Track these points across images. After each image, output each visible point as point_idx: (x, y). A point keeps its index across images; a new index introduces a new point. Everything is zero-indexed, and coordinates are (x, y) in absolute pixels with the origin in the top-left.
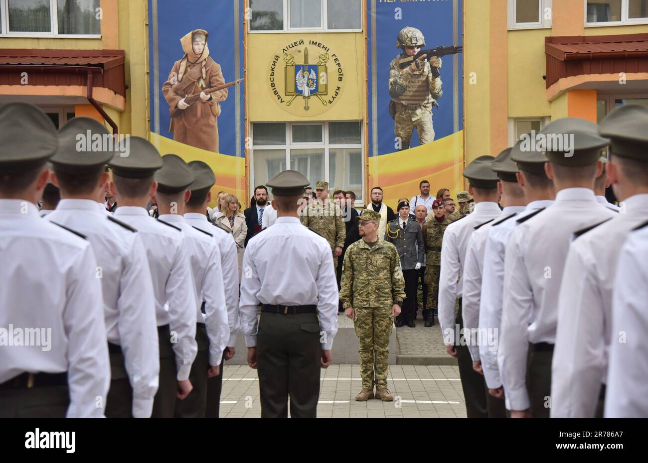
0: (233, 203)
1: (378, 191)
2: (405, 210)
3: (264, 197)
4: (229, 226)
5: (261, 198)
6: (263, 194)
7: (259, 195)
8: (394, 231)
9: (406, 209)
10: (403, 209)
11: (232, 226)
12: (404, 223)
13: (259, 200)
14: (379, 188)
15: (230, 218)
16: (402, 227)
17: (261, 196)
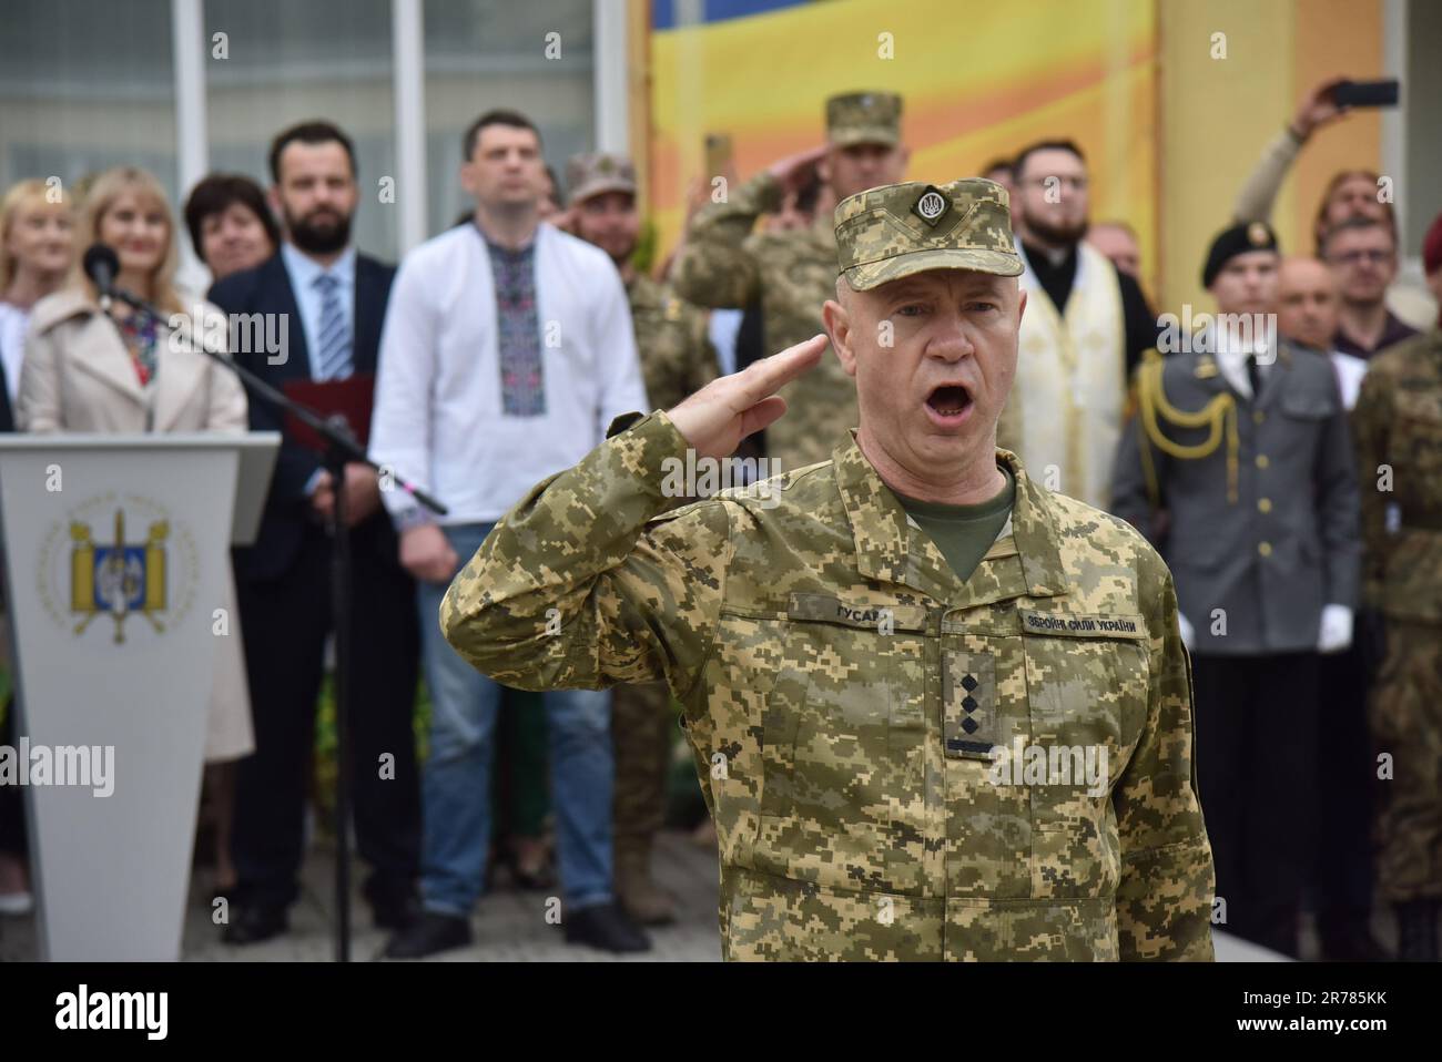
0: (127, 216)
1: (1062, 162)
2: (1253, 277)
3: (341, 198)
4: (127, 377)
5: (324, 208)
6: (333, 182)
7: (306, 183)
8: (1195, 409)
9: (1264, 269)
10: (1240, 270)
11: (147, 374)
12: (1251, 361)
13: (308, 216)
14: (1068, 146)
15: (127, 329)
16: (1241, 383)
17: (322, 193)
